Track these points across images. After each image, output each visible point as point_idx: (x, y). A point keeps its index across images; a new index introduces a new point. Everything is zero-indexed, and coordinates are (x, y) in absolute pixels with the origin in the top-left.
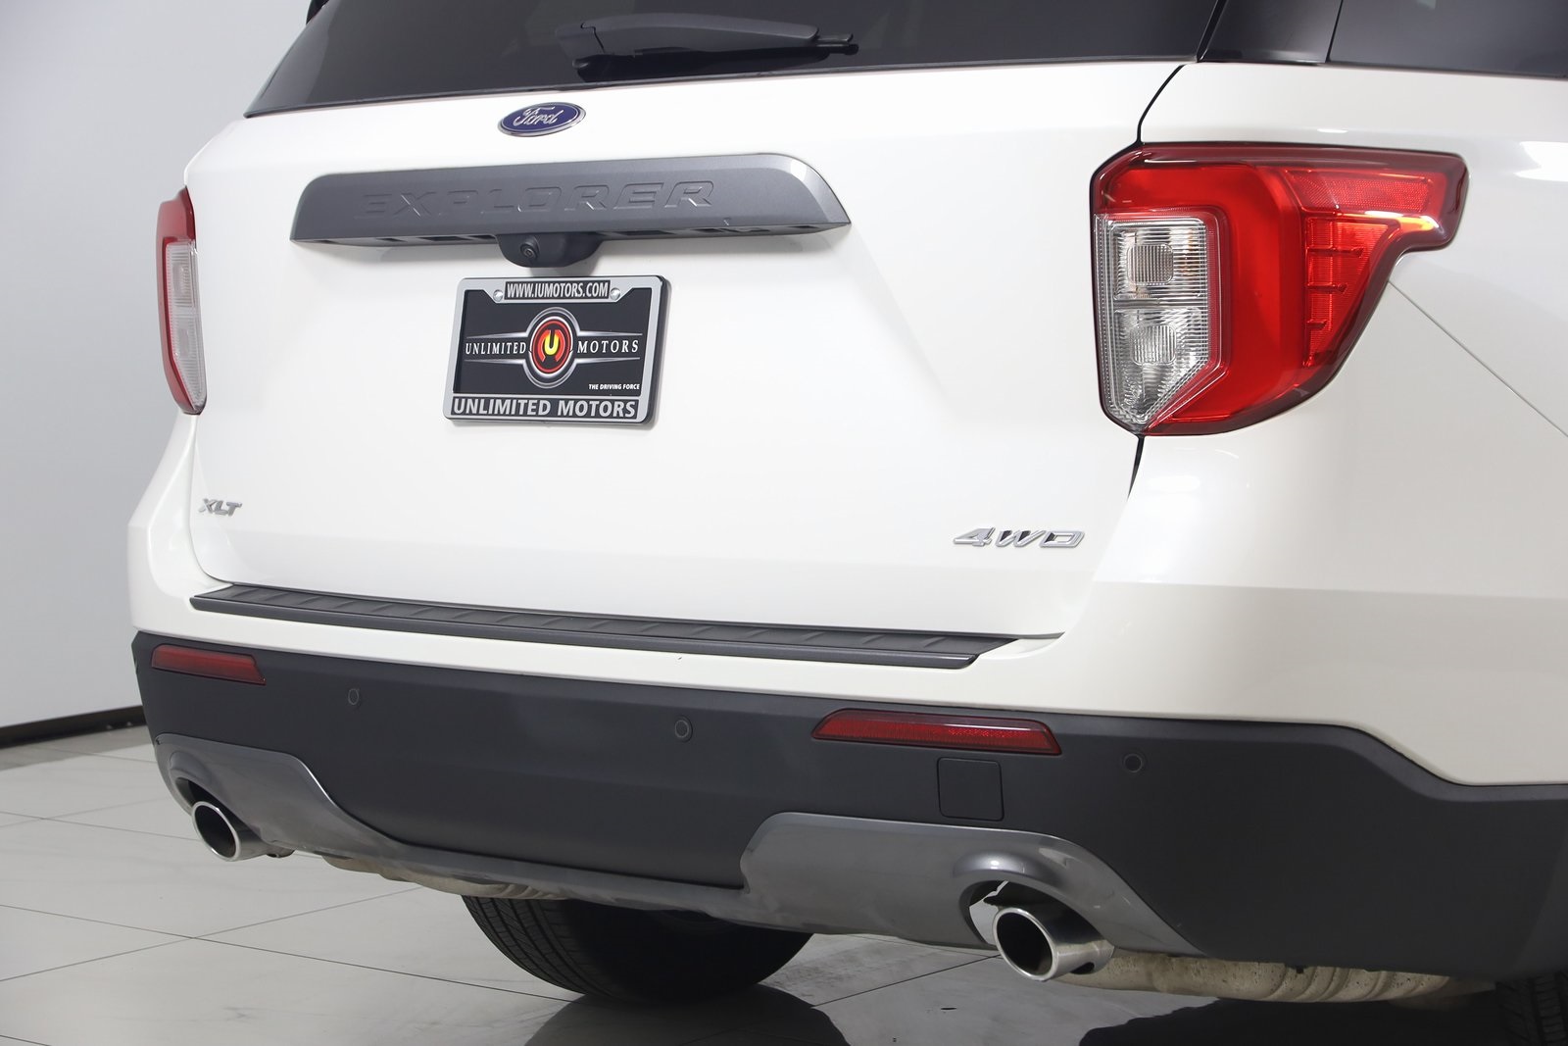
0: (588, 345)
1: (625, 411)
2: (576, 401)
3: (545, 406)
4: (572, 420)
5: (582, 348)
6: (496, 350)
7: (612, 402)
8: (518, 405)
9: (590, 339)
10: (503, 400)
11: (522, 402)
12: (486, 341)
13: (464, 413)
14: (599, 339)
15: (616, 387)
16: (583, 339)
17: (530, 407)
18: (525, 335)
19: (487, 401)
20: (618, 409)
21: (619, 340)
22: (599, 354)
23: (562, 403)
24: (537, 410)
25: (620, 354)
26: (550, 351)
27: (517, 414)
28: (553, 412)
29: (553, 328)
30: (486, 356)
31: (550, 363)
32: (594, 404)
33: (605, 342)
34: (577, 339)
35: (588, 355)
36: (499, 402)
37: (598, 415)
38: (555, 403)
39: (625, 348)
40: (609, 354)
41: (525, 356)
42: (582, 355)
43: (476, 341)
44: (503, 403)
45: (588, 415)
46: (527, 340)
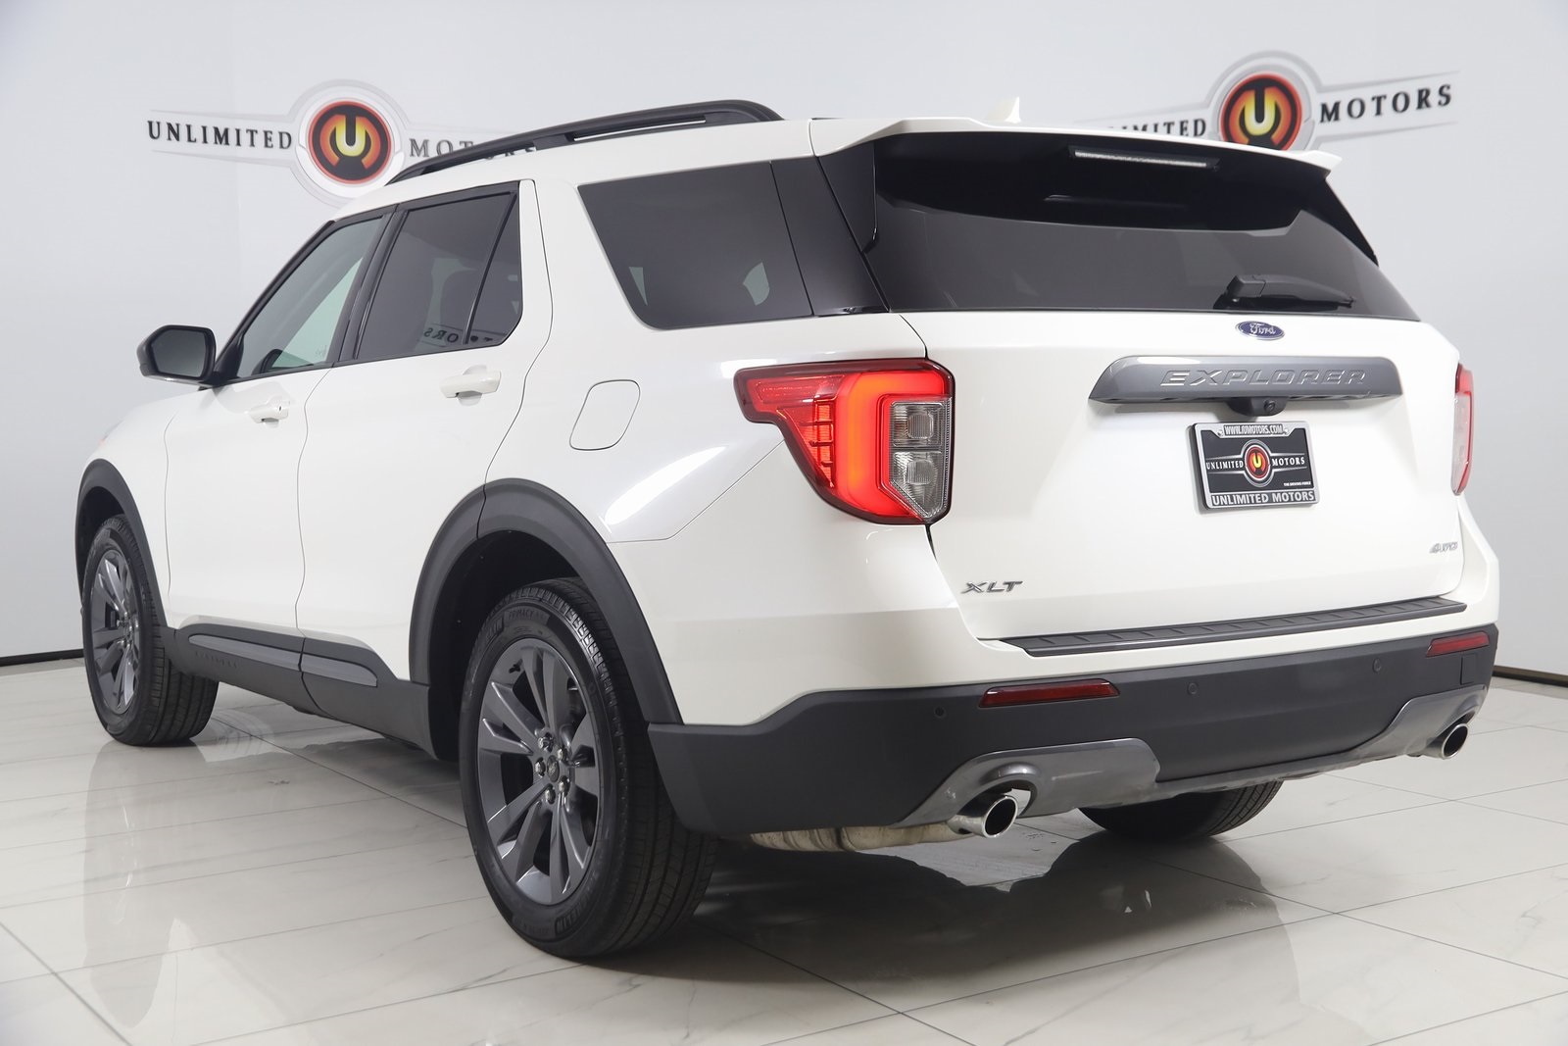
0: (1279, 462)
1: (1309, 497)
2: (1281, 493)
3: (1265, 498)
4: (1281, 505)
5: (1275, 463)
6: (1225, 466)
7: (1301, 492)
8: (1250, 498)
9: (1278, 458)
10: (1241, 495)
11: (1252, 496)
12: (1219, 461)
13: (1220, 505)
14: (1283, 457)
15: (1299, 484)
16: (1274, 458)
17: (1257, 499)
18: (1241, 456)
19: (1231, 496)
20: (1305, 496)
21: (1294, 457)
22: (1284, 466)
23: (1274, 495)
24: (1261, 500)
25: (1295, 465)
26: (1258, 465)
27: (1251, 503)
28: (1271, 501)
29: (1256, 451)
30: (1220, 470)
31: (1259, 472)
32: (1292, 494)
33: (1286, 459)
34: (1271, 458)
35: (1279, 467)
36: (1238, 497)
37: (1295, 500)
38: (1270, 495)
39: (1298, 463)
40: (1290, 466)
41: (1243, 469)
42: (1276, 467)
43: (1212, 461)
44: (1241, 497)
45: (1290, 500)
46: (1243, 459)
